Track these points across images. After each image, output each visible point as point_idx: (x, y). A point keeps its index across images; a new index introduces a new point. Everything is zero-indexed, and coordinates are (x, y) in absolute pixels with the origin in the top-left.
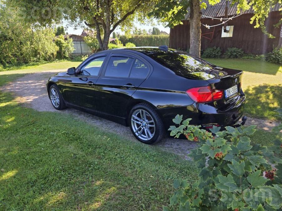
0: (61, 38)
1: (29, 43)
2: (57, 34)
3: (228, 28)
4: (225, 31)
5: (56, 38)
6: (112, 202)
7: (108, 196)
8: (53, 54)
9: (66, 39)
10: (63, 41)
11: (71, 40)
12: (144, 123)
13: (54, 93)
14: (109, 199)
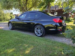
0: (12, 15)
1: (2, 16)
2: (11, 14)
3: (56, 13)
4: (55, 13)
5: (10, 15)
6: (33, 50)
7: (31, 49)
8: (9, 19)
9: (13, 15)
10: (12, 16)
11: (15, 16)
12: (39, 31)
13: (10, 25)
14: (32, 50)
